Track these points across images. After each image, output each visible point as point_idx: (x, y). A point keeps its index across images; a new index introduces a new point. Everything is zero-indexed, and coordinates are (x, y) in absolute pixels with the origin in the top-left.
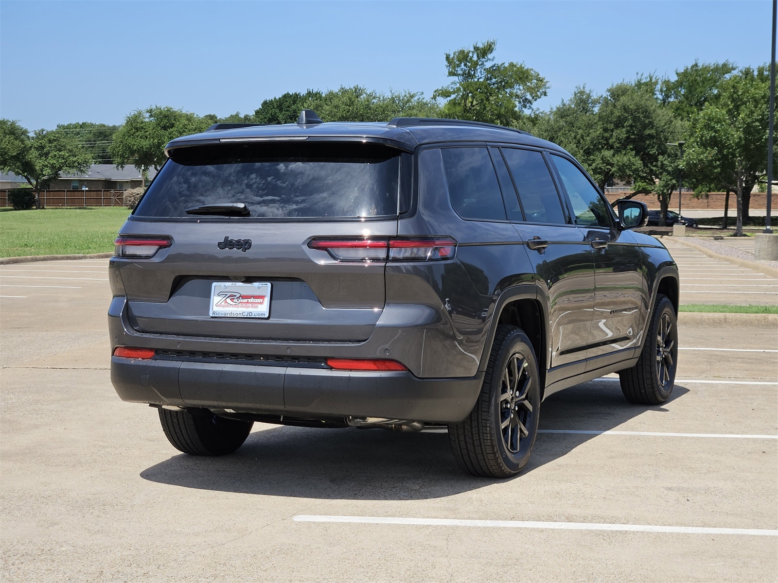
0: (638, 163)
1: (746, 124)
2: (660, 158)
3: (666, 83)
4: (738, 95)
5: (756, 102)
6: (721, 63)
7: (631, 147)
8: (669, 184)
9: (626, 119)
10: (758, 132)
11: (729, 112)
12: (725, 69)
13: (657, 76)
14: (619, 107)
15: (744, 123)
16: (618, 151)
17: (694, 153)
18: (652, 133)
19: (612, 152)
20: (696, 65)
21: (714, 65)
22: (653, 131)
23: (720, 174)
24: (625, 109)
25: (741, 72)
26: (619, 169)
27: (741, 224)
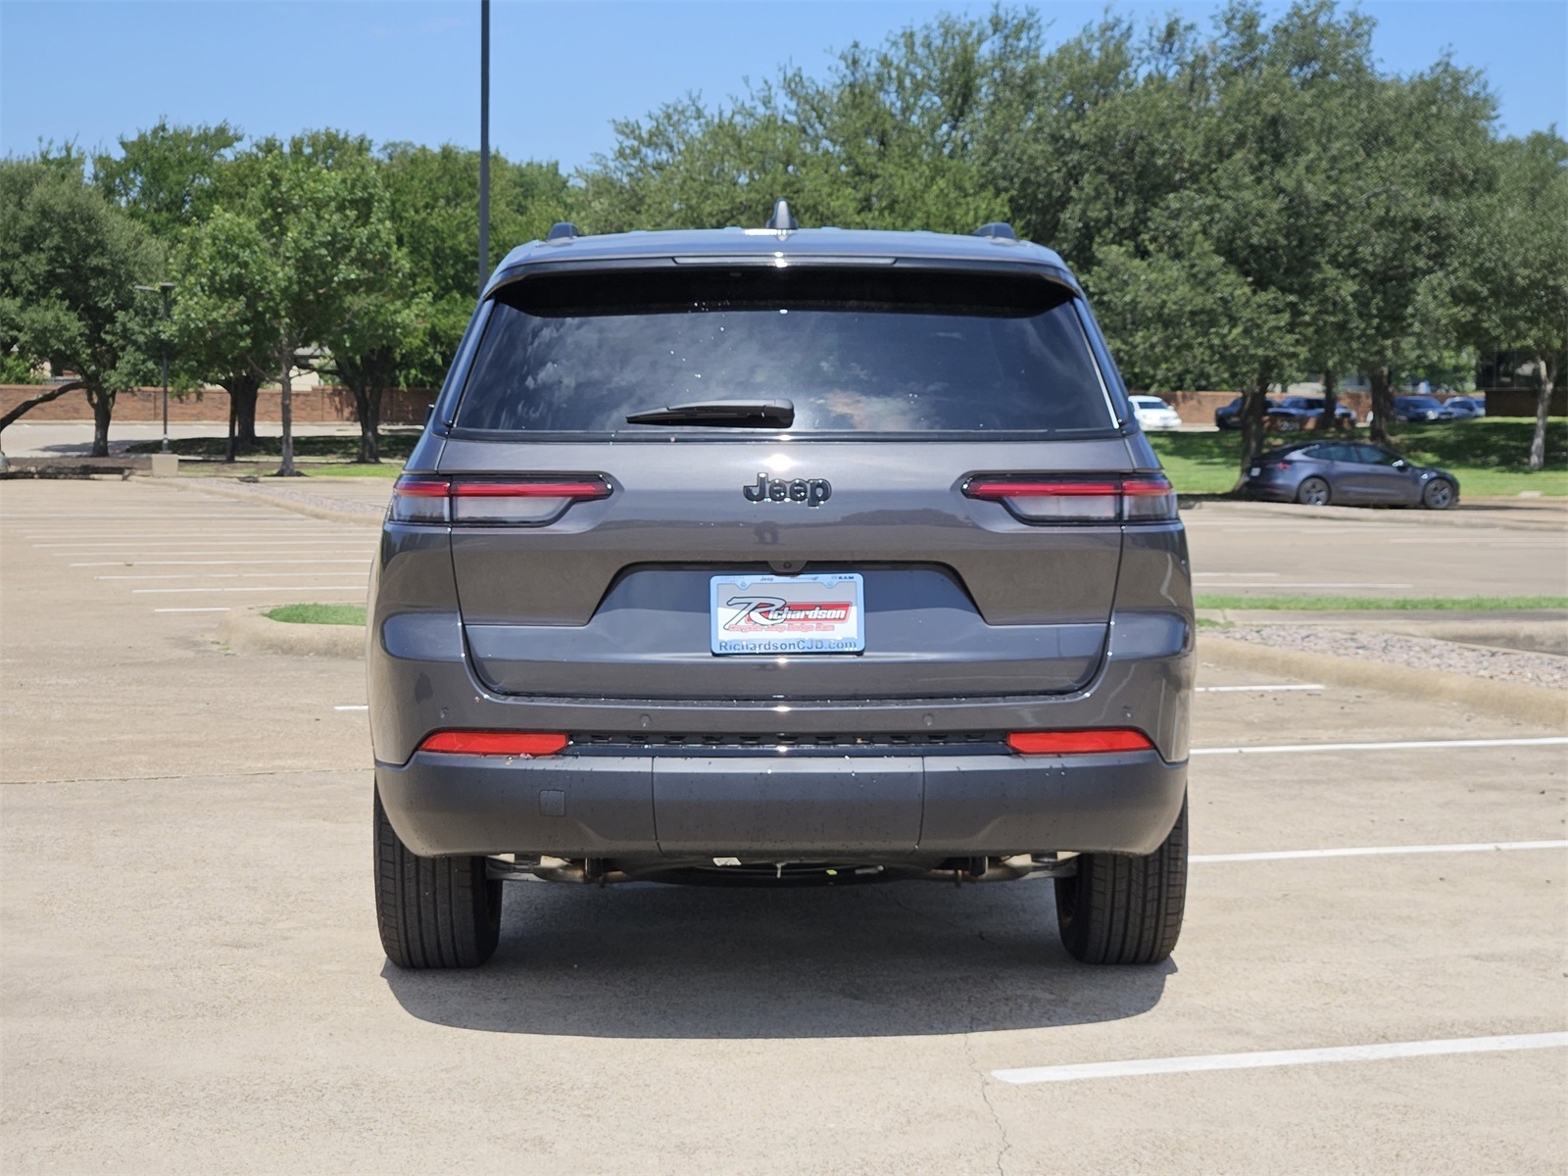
0: (75, 325)
1: (302, 251)
2: (120, 315)
3: (103, 161)
4: (280, 193)
5: (319, 206)
6: (213, 126)
7: (60, 291)
8: (139, 371)
9: (47, 234)
10: (323, 267)
11: (263, 227)
12: (222, 138)
13: (80, 148)
14: (31, 208)
15: (297, 248)
16: (30, 300)
17: (198, 307)
18: (103, 264)
19: (19, 301)
20: (163, 128)
21: (199, 128)
22: (105, 261)
23: (249, 350)
24: (45, 213)
25: (258, 146)
26: (34, 338)
27: (291, 450)
